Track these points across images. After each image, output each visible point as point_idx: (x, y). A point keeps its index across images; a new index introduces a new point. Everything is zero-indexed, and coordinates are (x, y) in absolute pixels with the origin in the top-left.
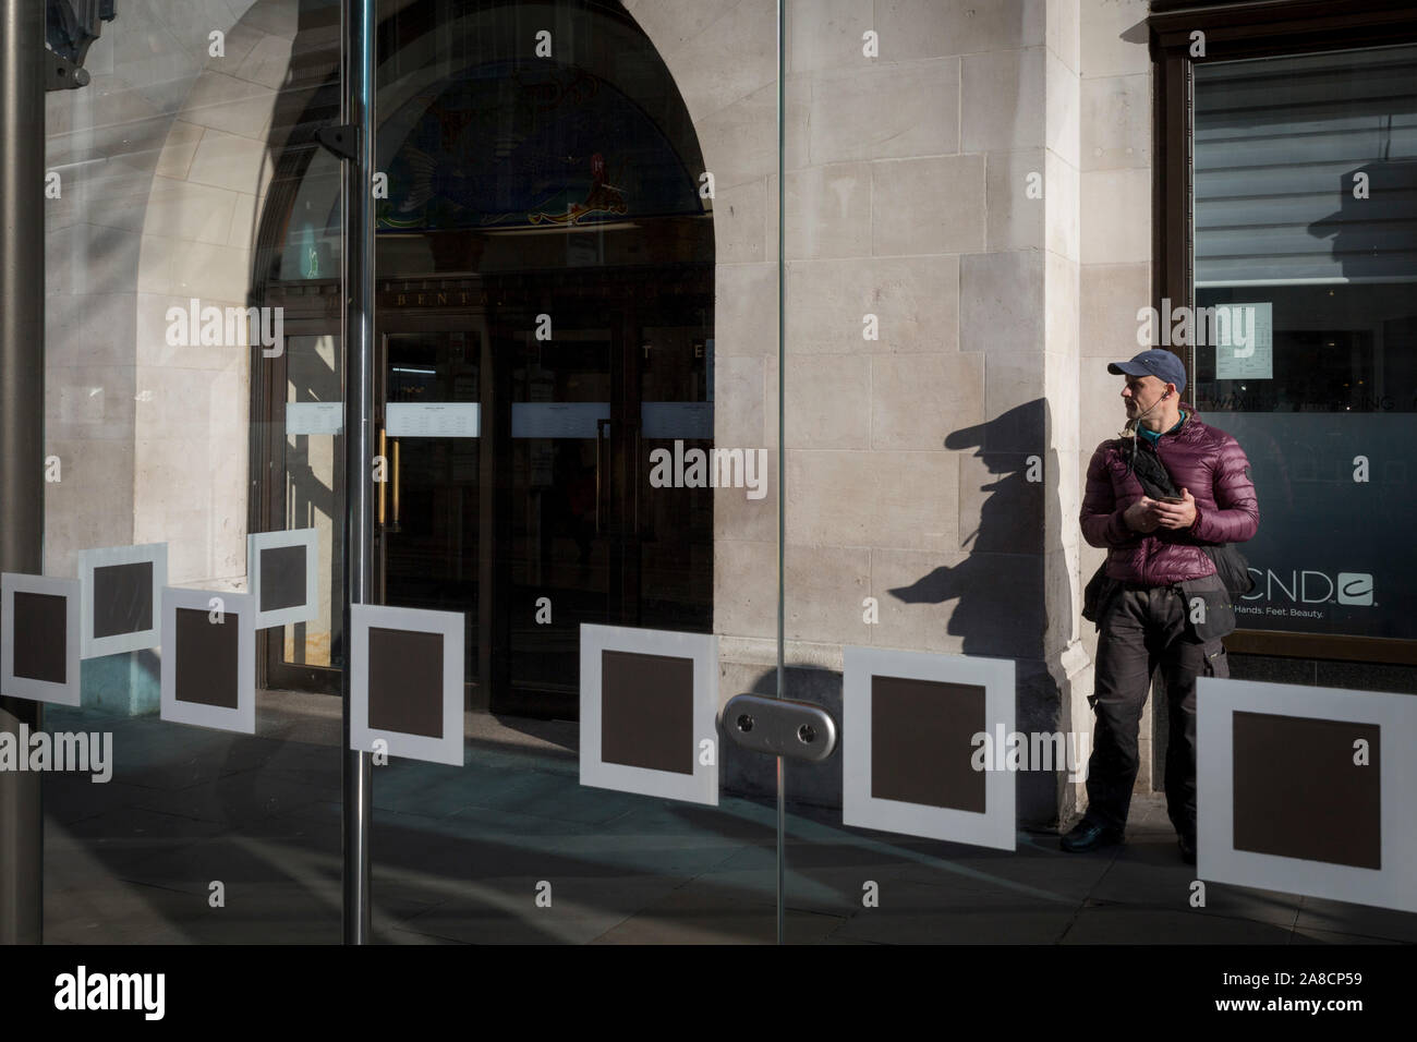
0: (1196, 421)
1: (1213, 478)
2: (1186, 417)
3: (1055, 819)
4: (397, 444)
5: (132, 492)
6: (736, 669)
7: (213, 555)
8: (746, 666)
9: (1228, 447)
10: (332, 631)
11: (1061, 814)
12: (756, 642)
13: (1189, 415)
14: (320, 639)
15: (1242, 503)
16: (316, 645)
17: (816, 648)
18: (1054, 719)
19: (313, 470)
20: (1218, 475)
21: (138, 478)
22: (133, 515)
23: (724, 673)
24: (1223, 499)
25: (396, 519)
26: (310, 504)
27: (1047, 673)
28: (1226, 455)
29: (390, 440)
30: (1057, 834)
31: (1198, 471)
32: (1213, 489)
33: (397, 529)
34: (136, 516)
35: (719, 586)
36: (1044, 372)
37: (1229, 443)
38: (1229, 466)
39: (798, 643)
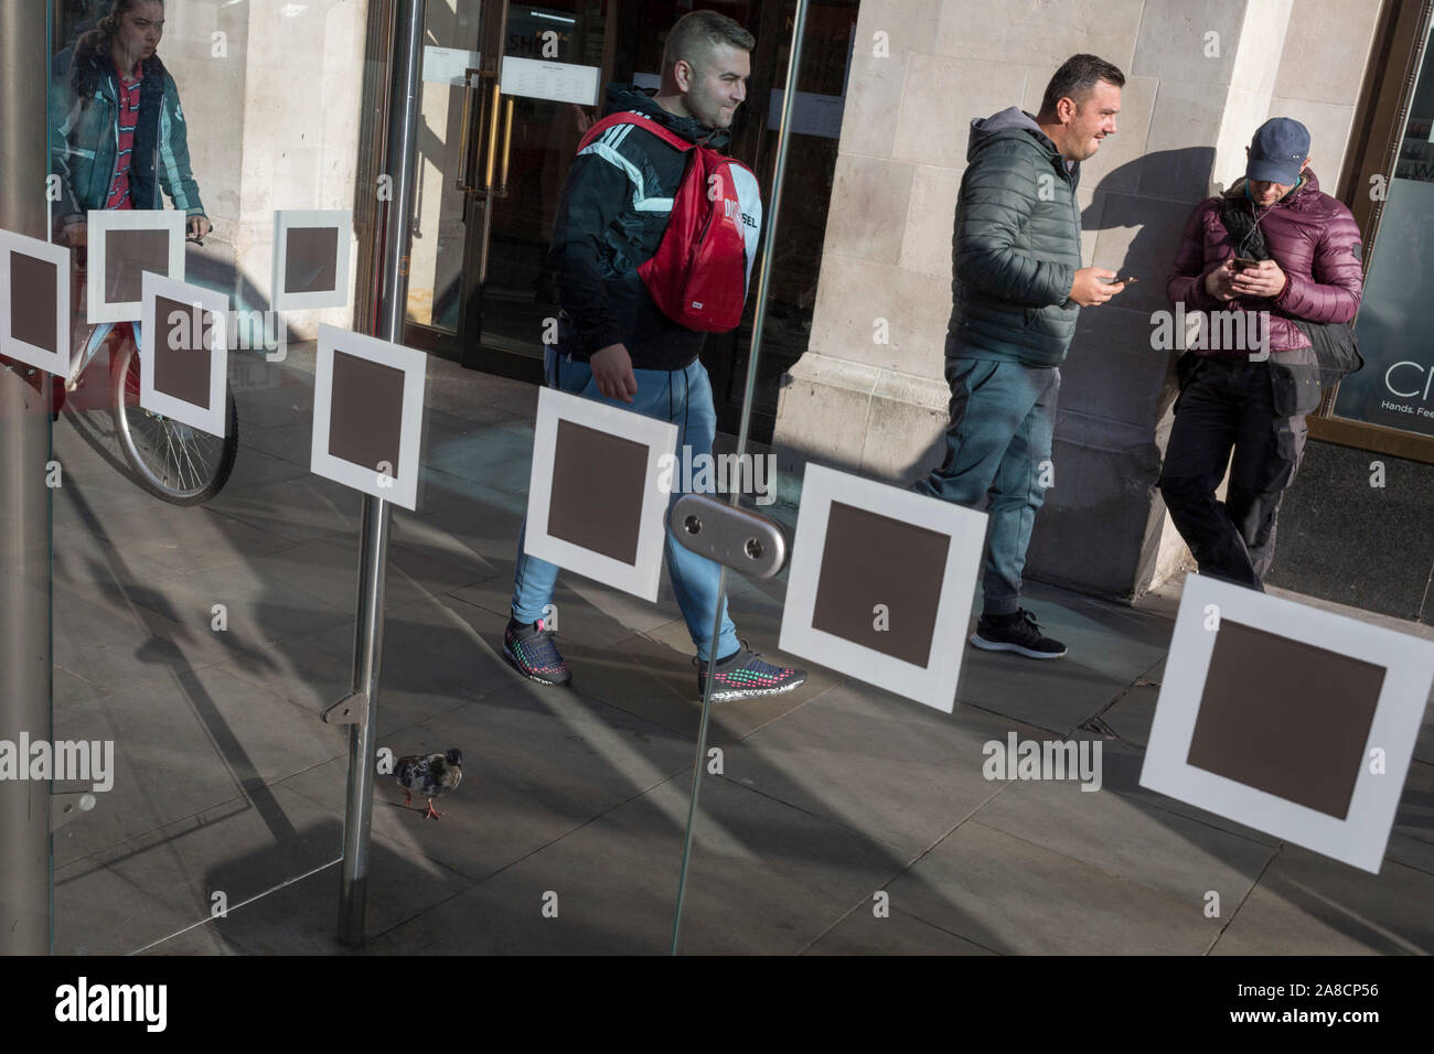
0: (1312, 189)
1: (1315, 253)
2: (1301, 183)
3: (1130, 591)
4: (511, 104)
5: (242, 122)
6: (826, 391)
7: (321, 195)
8: (835, 388)
9: (1337, 221)
10: (435, 289)
11: (1137, 588)
12: (849, 365)
13: (1305, 181)
14: (423, 296)
15: (1343, 282)
16: (418, 300)
17: (912, 381)
18: (1150, 491)
19: (427, 119)
20: (1320, 250)
21: (248, 106)
22: (242, 145)
23: (813, 393)
24: (1321, 273)
25: (504, 183)
26: (420, 154)
27: (1154, 443)
28: (1333, 230)
29: (504, 98)
30: (1129, 606)
31: (1300, 243)
32: (1312, 264)
33: (504, 195)
34: (244, 147)
35: (821, 303)
36: (1223, 110)
37: (1341, 216)
38: (1334, 242)
39: (895, 373)
